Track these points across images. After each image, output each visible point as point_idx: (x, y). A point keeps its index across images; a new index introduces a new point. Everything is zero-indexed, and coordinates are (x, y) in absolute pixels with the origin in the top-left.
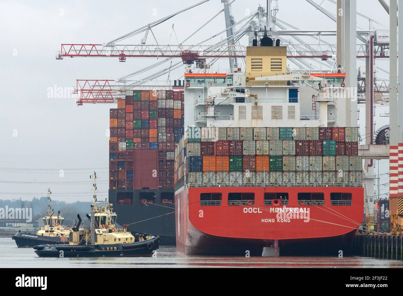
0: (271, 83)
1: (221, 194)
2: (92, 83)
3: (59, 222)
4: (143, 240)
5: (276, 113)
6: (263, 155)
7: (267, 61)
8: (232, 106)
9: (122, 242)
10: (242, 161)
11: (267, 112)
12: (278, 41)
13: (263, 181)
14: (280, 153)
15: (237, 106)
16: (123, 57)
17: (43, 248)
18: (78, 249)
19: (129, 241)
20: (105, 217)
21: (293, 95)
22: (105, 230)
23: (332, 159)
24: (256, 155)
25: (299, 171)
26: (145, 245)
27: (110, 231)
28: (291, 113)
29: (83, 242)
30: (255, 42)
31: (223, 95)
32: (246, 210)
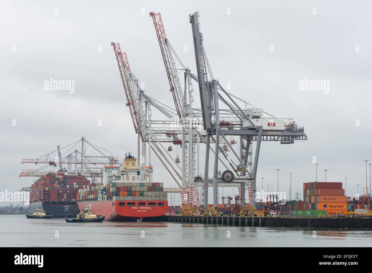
0: (132, 169)
1: (125, 203)
2: (28, 171)
3: (40, 211)
4: (99, 217)
5: (134, 178)
6: (138, 191)
7: (130, 163)
8: (120, 176)
9: (93, 218)
10: (131, 193)
11: (131, 178)
12: (134, 157)
13: (138, 199)
14: (143, 191)
15: (122, 176)
16: (36, 163)
17: (68, 220)
18: (79, 220)
19: (95, 218)
20: (87, 210)
21: (139, 173)
22: (87, 214)
23: (158, 192)
24: (136, 191)
25: (148, 196)
26: (100, 219)
27: (89, 214)
28: (138, 178)
29: (81, 218)
30: (127, 157)
31: (118, 173)
32: (133, 208)
